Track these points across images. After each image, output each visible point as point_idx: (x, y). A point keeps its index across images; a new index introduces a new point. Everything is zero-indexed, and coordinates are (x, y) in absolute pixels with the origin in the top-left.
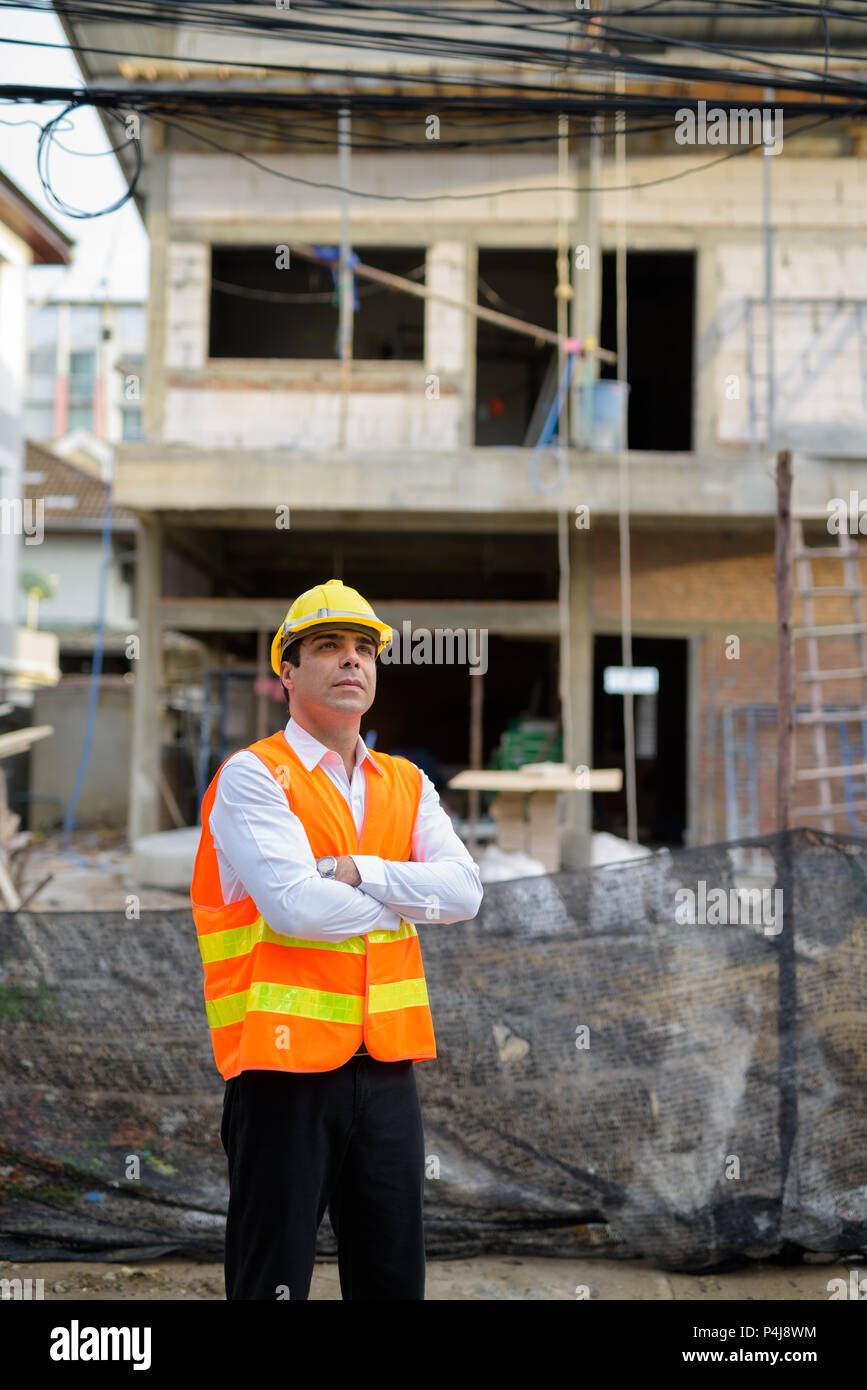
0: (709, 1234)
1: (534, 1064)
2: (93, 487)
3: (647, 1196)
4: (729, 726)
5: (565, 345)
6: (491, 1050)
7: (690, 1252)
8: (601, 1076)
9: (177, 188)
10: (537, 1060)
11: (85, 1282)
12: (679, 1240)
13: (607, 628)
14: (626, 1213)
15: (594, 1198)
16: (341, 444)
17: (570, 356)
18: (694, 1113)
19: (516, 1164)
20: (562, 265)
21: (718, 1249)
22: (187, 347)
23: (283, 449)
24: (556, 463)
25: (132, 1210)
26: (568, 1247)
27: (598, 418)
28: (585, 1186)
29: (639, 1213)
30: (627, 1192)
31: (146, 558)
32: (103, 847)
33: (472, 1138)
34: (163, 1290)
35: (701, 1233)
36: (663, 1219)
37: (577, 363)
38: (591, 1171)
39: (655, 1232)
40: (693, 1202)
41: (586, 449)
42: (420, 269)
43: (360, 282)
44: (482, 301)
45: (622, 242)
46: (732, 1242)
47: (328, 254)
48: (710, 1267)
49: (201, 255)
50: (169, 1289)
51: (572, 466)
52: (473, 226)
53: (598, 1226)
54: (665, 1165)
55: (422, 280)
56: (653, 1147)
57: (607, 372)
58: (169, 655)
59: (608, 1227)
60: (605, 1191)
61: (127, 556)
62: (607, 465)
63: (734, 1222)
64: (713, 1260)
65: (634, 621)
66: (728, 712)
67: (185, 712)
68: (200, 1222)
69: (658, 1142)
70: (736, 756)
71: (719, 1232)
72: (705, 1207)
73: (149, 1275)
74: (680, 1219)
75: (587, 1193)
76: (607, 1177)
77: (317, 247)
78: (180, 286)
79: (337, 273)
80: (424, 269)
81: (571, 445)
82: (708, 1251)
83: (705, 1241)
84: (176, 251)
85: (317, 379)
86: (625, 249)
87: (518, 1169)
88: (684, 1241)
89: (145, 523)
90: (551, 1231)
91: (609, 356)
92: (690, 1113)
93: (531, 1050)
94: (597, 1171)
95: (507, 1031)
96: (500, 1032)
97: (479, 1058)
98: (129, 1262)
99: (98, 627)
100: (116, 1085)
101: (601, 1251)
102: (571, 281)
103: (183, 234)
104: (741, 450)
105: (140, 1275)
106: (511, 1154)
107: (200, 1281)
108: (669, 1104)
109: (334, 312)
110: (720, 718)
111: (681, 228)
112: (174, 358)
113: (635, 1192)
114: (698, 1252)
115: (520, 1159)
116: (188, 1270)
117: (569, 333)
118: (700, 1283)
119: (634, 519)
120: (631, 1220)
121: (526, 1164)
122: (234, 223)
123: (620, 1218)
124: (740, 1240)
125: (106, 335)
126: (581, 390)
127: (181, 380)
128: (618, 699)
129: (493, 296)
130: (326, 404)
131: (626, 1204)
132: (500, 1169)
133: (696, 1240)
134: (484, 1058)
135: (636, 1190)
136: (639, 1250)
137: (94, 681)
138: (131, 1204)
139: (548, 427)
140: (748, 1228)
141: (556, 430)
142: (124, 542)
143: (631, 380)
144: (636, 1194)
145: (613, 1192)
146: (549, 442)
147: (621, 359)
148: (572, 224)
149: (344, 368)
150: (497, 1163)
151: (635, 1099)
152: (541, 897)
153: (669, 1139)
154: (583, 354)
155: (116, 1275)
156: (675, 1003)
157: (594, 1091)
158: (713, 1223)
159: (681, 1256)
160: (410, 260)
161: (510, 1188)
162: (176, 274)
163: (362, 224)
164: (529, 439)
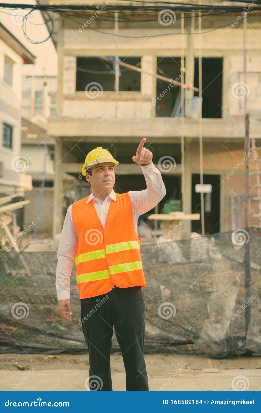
0: (225, 347)
1: (172, 297)
2: (42, 131)
3: (206, 336)
4: (233, 201)
5: (183, 86)
6: (159, 293)
7: (218, 352)
8: (192, 300)
9: (66, 39)
10: (173, 296)
11: (39, 360)
12: (216, 349)
13: (196, 172)
14: (200, 341)
15: (190, 336)
16: (116, 117)
17: (185, 89)
18: (220, 312)
19: (166, 327)
20: (182, 62)
21: (227, 352)
22: (70, 88)
23: (98, 118)
24: (180, 122)
25: (52, 340)
26: (182, 351)
27: (193, 108)
28: (188, 333)
29: (204, 341)
30: (200, 334)
31: (58, 152)
32: (45, 238)
33: (153, 319)
34: (62, 362)
35: (222, 347)
36: (211, 343)
37: (187, 92)
38: (190, 329)
39: (208, 346)
40: (220, 338)
41: (190, 118)
42: (140, 63)
43: (121, 67)
44: (158, 73)
45: (200, 55)
46: (232, 350)
47: (112, 59)
48: (224, 357)
49: (73, 60)
50: (64, 362)
51: (185, 123)
52: (156, 50)
53: (191, 345)
54: (212, 327)
55: (140, 67)
56: (208, 321)
57: (196, 94)
58: (65, 182)
59: (194, 345)
60: (194, 334)
61: (52, 152)
62: (196, 122)
63: (232, 344)
64: (225, 355)
65: (204, 170)
66: (232, 197)
67: (70, 198)
68: (72, 344)
69: (209, 320)
70: (235, 210)
71: (228, 346)
72: (223, 339)
73: (58, 358)
74: (216, 343)
75: (188, 335)
76: (194, 331)
77: (108, 57)
78: (67, 69)
79: (114, 64)
80: (141, 63)
81: (185, 116)
82: (224, 352)
83: (223, 349)
84: (66, 59)
85: (109, 97)
86: (201, 57)
87: (167, 329)
88: (217, 349)
89: (57, 141)
90: (177, 346)
91: (196, 90)
92: (219, 311)
93: (171, 293)
94: (191, 329)
95: (164, 287)
96: (162, 287)
97: (156, 295)
98: (52, 354)
99: (44, 173)
100: (47, 303)
101: (192, 352)
102: (185, 66)
103: (68, 53)
104: (237, 117)
105: (55, 358)
106: (165, 324)
107: (73, 360)
108: (212, 309)
109: (113, 76)
110: (230, 199)
111: (218, 50)
112: (66, 91)
113: (202, 335)
114: (221, 352)
115: (168, 326)
116: (69, 357)
117: (184, 82)
118: (221, 361)
119: (204, 138)
120: (201, 343)
121: (169, 327)
122: (83, 50)
123: (198, 342)
124: (234, 349)
125: (45, 84)
126: (188, 100)
127: (68, 98)
128: (199, 194)
129: (161, 72)
130: (111, 105)
131: (200, 338)
132: (162, 329)
133: (221, 349)
134: (157, 295)
135: (203, 334)
136: (203, 352)
137: (42, 189)
138: (52, 339)
139: (178, 111)
140: (236, 346)
141: (180, 112)
142: (51, 148)
143: (203, 97)
144: (203, 335)
145: (196, 335)
146: (178, 116)
147: (200, 90)
148: (185, 50)
149: (117, 93)
150: (161, 327)
151: (203, 307)
152: (174, 247)
153: (213, 319)
154: (188, 89)
155: (48, 358)
156: (215, 279)
157: (190, 305)
158: (226, 344)
159: (216, 354)
160: (136, 61)
161: (165, 333)
162: (66, 66)
163: (122, 50)
164: (172, 115)
